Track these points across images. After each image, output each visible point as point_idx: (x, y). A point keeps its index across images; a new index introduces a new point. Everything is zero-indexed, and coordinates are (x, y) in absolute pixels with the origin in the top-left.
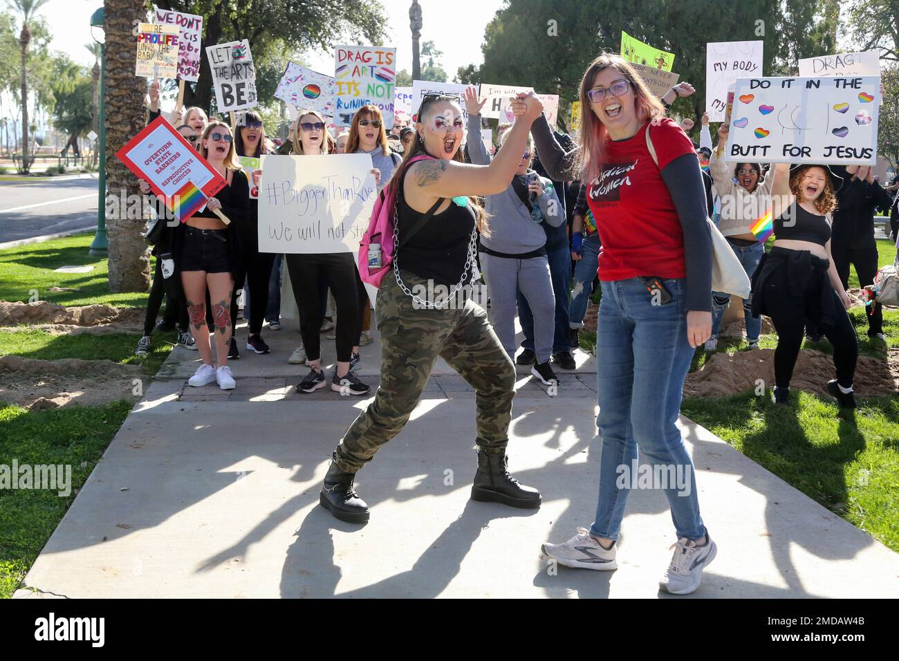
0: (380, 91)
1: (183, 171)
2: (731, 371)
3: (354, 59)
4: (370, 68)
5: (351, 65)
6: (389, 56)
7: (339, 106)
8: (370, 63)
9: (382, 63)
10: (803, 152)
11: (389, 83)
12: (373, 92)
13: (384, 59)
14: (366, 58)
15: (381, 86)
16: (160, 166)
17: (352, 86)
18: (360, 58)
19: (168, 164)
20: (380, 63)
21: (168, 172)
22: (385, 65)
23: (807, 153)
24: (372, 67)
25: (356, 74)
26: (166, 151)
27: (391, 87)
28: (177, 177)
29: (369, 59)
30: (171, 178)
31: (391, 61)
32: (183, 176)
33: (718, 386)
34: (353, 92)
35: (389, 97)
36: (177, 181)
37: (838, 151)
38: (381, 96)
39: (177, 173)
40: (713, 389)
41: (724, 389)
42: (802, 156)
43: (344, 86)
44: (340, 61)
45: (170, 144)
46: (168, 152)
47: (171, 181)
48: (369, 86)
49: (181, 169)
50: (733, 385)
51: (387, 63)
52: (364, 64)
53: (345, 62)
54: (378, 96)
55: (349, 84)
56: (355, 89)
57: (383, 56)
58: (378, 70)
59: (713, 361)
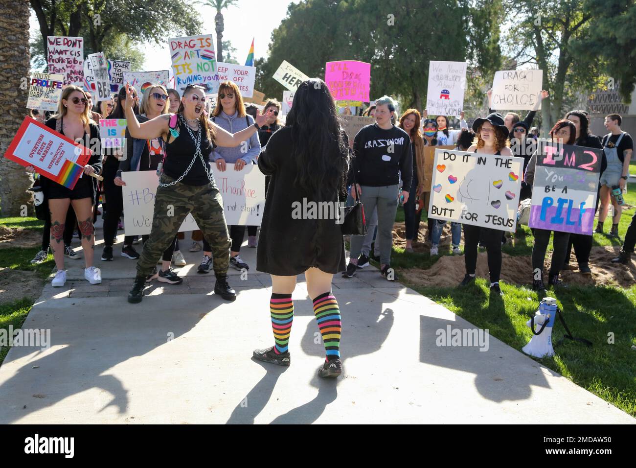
0: (206, 67)
1: (59, 154)
2: (453, 268)
3: (183, 47)
4: (196, 52)
5: (182, 52)
6: (208, 41)
7: (179, 82)
8: (195, 48)
9: (204, 46)
10: (473, 217)
11: (212, 60)
12: (201, 68)
13: (205, 44)
14: (192, 45)
15: (206, 63)
16: (42, 155)
17: (186, 67)
18: (187, 45)
19: (46, 152)
20: (202, 47)
21: (49, 158)
22: (206, 48)
23: (475, 218)
24: (197, 51)
25: (187, 57)
26: (42, 142)
27: (214, 63)
28: (57, 159)
29: (194, 45)
30: (53, 161)
31: (210, 44)
32: (60, 157)
33: (446, 278)
34: (187, 71)
35: (213, 70)
36: (58, 162)
37: (494, 219)
38: (208, 70)
39: (55, 157)
40: (443, 280)
41: (450, 280)
42: (472, 220)
43: (180, 68)
44: (173, 50)
45: (42, 136)
46: (43, 143)
47: (54, 164)
48: (198, 65)
49: (57, 153)
50: (456, 278)
51: (207, 46)
52: (191, 49)
53: (177, 50)
54: (205, 71)
55: (182, 65)
56: (188, 69)
57: (204, 41)
58: (202, 52)
59: (441, 262)
